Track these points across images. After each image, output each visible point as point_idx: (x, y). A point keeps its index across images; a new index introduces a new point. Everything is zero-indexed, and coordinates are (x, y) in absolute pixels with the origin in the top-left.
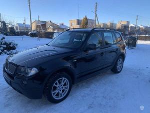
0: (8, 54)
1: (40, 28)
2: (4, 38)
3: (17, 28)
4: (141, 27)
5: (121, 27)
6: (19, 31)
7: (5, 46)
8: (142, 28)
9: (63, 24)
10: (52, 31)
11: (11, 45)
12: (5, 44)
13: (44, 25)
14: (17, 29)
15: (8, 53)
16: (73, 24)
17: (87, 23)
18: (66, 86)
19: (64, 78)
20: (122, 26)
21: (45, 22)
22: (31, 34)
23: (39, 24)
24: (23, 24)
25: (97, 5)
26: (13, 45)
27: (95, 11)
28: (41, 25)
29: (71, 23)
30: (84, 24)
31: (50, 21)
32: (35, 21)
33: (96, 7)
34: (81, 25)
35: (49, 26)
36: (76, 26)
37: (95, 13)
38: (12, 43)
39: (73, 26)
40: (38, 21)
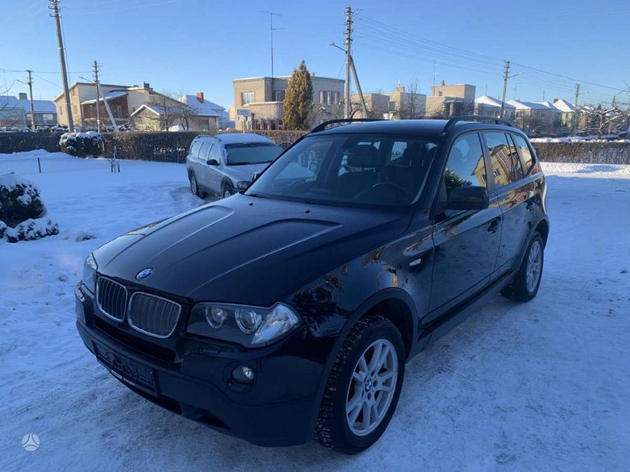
0: (12, 240)
1: (104, 115)
4: (519, 107)
5: (443, 108)
8: (523, 112)
9: (201, 99)
10: (156, 127)
11: (25, 199)
13: (120, 103)
15: (13, 232)
16: (249, 96)
17: (308, 95)
20: (447, 105)
21: (124, 89)
22: (71, 142)
23: (100, 99)
24: (18, 98)
25: (352, 20)
26: (33, 198)
27: (347, 41)
28: (108, 101)
29: (242, 94)
30: (296, 97)
31: (147, 86)
32: (78, 84)
33: (347, 27)
34: (282, 100)
35: (144, 108)
36: (262, 105)
37: (347, 50)
38: (25, 187)
39: (250, 105)
40: (94, 85)
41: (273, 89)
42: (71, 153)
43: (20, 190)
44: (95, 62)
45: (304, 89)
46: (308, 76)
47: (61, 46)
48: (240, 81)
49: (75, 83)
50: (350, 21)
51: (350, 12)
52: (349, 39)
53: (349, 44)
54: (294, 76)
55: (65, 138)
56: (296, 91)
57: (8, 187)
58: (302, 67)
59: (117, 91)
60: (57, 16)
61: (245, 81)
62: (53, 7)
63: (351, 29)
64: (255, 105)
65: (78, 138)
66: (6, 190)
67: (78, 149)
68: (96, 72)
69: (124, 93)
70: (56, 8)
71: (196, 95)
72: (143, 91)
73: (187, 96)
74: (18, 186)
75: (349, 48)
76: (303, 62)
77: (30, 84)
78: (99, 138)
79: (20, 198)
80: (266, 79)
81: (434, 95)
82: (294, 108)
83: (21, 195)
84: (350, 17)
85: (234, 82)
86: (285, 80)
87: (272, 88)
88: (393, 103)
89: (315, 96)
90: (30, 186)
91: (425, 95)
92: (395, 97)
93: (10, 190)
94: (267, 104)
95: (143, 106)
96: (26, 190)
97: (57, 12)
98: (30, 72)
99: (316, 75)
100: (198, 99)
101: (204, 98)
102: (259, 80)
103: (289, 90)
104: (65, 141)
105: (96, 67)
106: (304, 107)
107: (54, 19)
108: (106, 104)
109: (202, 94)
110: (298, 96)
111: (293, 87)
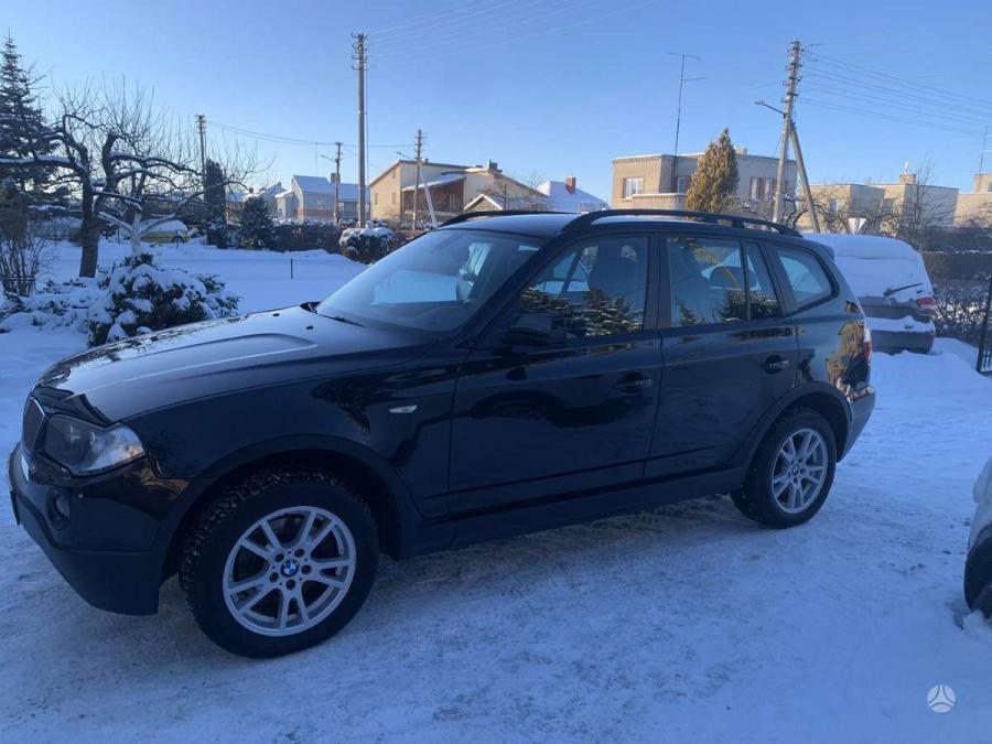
1: (423, 205)
2: (147, 259)
3: (292, 201)
6: (300, 220)
7: (146, 305)
9: (571, 188)
11: (182, 303)
12: (150, 291)
14: (293, 212)
16: (635, 183)
18: (337, 564)
19: (314, 512)
21: (461, 170)
22: (353, 241)
23: (420, 186)
24: (329, 180)
25: (801, 62)
26: (193, 302)
27: (788, 98)
28: (431, 188)
29: (625, 180)
30: (709, 186)
31: (493, 166)
32: (401, 162)
33: (789, 74)
34: (685, 191)
35: (482, 200)
36: (656, 197)
37: (786, 111)
38: (184, 287)
39: (634, 198)
40: (414, 163)
41: (674, 173)
42: (352, 256)
43: (178, 291)
44: (420, 132)
45: (722, 175)
46: (732, 154)
47: (362, 108)
48: (625, 161)
49: (397, 161)
50: (795, 65)
51: (797, 49)
52: (792, 94)
53: (791, 101)
54: (708, 154)
55: (346, 235)
56: (709, 178)
57: (163, 286)
58: (724, 140)
59: (451, 173)
60: (361, 69)
61: (631, 160)
62: (358, 56)
63: (798, 77)
64: (642, 198)
65: (362, 236)
66: (160, 289)
67: (361, 253)
68: (419, 145)
69: (460, 177)
70: (361, 58)
71: (564, 181)
72: (486, 174)
73: (552, 183)
74: (175, 285)
75: (791, 108)
76: (726, 131)
77: (338, 161)
78: (390, 238)
79: (175, 300)
80: (664, 157)
81: (979, 190)
82: (702, 204)
83: (178, 298)
84: (797, 58)
85: (614, 162)
86: (693, 160)
87: (673, 171)
88: (891, 201)
89: (742, 185)
90: (192, 287)
91: (957, 189)
92: (895, 192)
93: (165, 290)
94: (662, 197)
95: (481, 195)
96: (186, 291)
97: (361, 63)
98: (339, 145)
99: (749, 153)
100: (568, 187)
101: (577, 187)
102: (652, 159)
103: (697, 176)
104: (347, 238)
105: (420, 138)
106: (718, 202)
107: (358, 72)
108: (427, 191)
109: (574, 180)
110: (712, 184)
111: (705, 171)
